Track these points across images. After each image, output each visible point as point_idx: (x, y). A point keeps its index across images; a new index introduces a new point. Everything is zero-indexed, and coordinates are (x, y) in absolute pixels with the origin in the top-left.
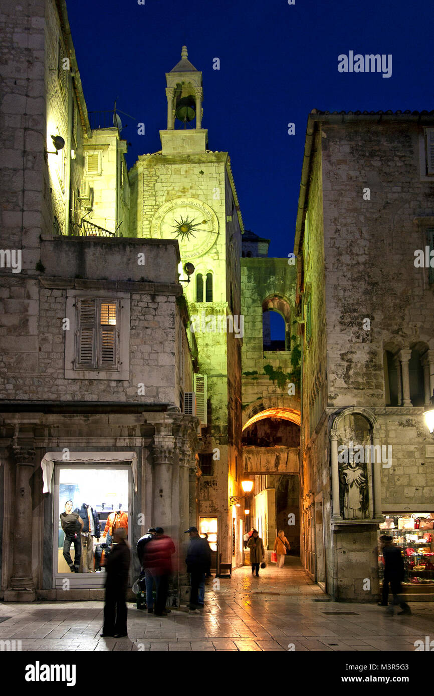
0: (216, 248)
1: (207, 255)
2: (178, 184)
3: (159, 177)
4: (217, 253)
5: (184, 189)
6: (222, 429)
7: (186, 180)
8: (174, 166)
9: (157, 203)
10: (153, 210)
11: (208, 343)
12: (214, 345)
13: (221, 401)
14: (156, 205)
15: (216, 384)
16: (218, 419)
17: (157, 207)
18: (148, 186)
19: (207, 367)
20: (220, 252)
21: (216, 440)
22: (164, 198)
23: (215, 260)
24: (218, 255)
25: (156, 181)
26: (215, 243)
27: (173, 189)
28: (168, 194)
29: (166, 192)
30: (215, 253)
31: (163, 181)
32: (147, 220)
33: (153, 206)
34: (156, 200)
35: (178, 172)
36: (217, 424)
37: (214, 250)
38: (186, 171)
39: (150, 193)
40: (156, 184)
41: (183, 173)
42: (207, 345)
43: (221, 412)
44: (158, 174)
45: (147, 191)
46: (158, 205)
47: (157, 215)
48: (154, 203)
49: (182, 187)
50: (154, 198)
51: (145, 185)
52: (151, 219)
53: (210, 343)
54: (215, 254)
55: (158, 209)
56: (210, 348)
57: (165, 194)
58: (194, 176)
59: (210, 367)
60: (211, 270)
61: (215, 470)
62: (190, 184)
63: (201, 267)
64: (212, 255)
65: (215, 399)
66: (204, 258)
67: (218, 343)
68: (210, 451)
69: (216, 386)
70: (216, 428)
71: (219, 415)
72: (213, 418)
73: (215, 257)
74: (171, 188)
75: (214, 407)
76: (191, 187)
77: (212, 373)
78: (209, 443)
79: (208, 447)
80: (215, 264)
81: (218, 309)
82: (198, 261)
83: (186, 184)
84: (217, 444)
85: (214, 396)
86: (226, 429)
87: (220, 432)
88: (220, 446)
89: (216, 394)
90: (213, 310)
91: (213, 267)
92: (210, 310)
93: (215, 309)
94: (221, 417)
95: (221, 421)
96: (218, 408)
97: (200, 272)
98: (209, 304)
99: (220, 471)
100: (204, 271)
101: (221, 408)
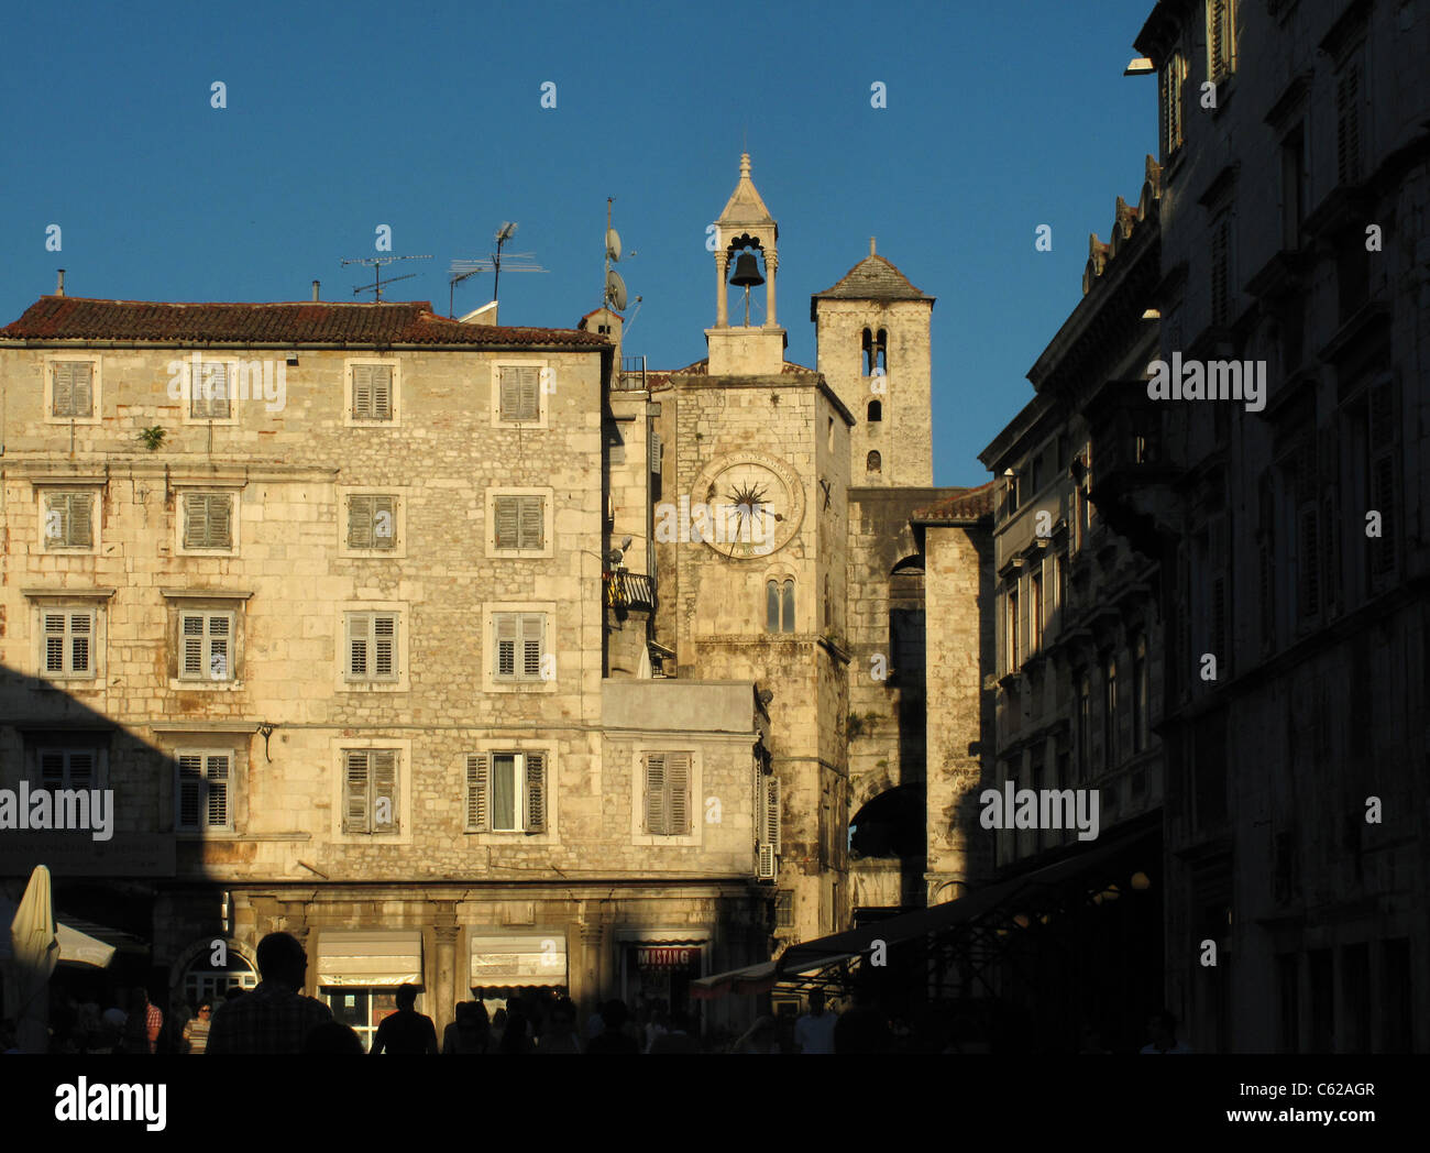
0: (800, 538)
1: (785, 550)
2: (736, 424)
3: (703, 411)
4: (802, 546)
5: (746, 432)
6: (808, 849)
7: (750, 417)
8: (728, 391)
9: (701, 458)
10: (694, 469)
11: (787, 702)
12: (796, 706)
13: (807, 802)
14: (698, 460)
15: (799, 772)
16: (802, 832)
17: (700, 464)
18: (685, 426)
19: (784, 743)
20: (806, 544)
21: (799, 867)
22: (713, 449)
23: (798, 558)
24: (804, 551)
25: (699, 417)
26: (799, 530)
27: (728, 434)
28: (719, 441)
29: (716, 438)
30: (799, 546)
31: (710, 417)
32: (684, 486)
33: (694, 461)
34: (698, 451)
35: (736, 402)
36: (801, 840)
37: (798, 542)
38: (750, 401)
39: (689, 439)
40: (700, 423)
41: (744, 404)
42: (785, 705)
43: (807, 820)
44: (702, 404)
45: (684, 435)
46: (702, 461)
47: (701, 478)
48: (695, 456)
49: (742, 431)
50: (696, 448)
51: (679, 425)
52: (690, 485)
53: (790, 702)
54: (798, 550)
55: (703, 467)
56: (789, 710)
57: (715, 441)
58: (761, 410)
59: (791, 744)
60: (791, 575)
61: (798, 919)
62: (757, 425)
63: (774, 569)
64: (794, 550)
65: (798, 797)
66: (780, 554)
67: (803, 702)
68: (789, 886)
69: (800, 776)
70: (800, 847)
71: (803, 826)
72: (794, 831)
73: (800, 555)
74: (725, 431)
75: (795, 811)
76: (758, 430)
77: (794, 754)
78: (788, 872)
79: (785, 879)
80: (798, 565)
81: (803, 643)
82: (769, 560)
83: (749, 425)
84: (800, 874)
85: (797, 793)
86: (816, 849)
87: (806, 854)
88: (805, 877)
89: (799, 790)
90: (796, 646)
91: (796, 571)
92: (790, 646)
93: (798, 644)
94: (807, 829)
95: (807, 835)
96: (802, 814)
97: (774, 578)
98: (788, 635)
99: (805, 921)
100: (780, 576)
101: (807, 814)
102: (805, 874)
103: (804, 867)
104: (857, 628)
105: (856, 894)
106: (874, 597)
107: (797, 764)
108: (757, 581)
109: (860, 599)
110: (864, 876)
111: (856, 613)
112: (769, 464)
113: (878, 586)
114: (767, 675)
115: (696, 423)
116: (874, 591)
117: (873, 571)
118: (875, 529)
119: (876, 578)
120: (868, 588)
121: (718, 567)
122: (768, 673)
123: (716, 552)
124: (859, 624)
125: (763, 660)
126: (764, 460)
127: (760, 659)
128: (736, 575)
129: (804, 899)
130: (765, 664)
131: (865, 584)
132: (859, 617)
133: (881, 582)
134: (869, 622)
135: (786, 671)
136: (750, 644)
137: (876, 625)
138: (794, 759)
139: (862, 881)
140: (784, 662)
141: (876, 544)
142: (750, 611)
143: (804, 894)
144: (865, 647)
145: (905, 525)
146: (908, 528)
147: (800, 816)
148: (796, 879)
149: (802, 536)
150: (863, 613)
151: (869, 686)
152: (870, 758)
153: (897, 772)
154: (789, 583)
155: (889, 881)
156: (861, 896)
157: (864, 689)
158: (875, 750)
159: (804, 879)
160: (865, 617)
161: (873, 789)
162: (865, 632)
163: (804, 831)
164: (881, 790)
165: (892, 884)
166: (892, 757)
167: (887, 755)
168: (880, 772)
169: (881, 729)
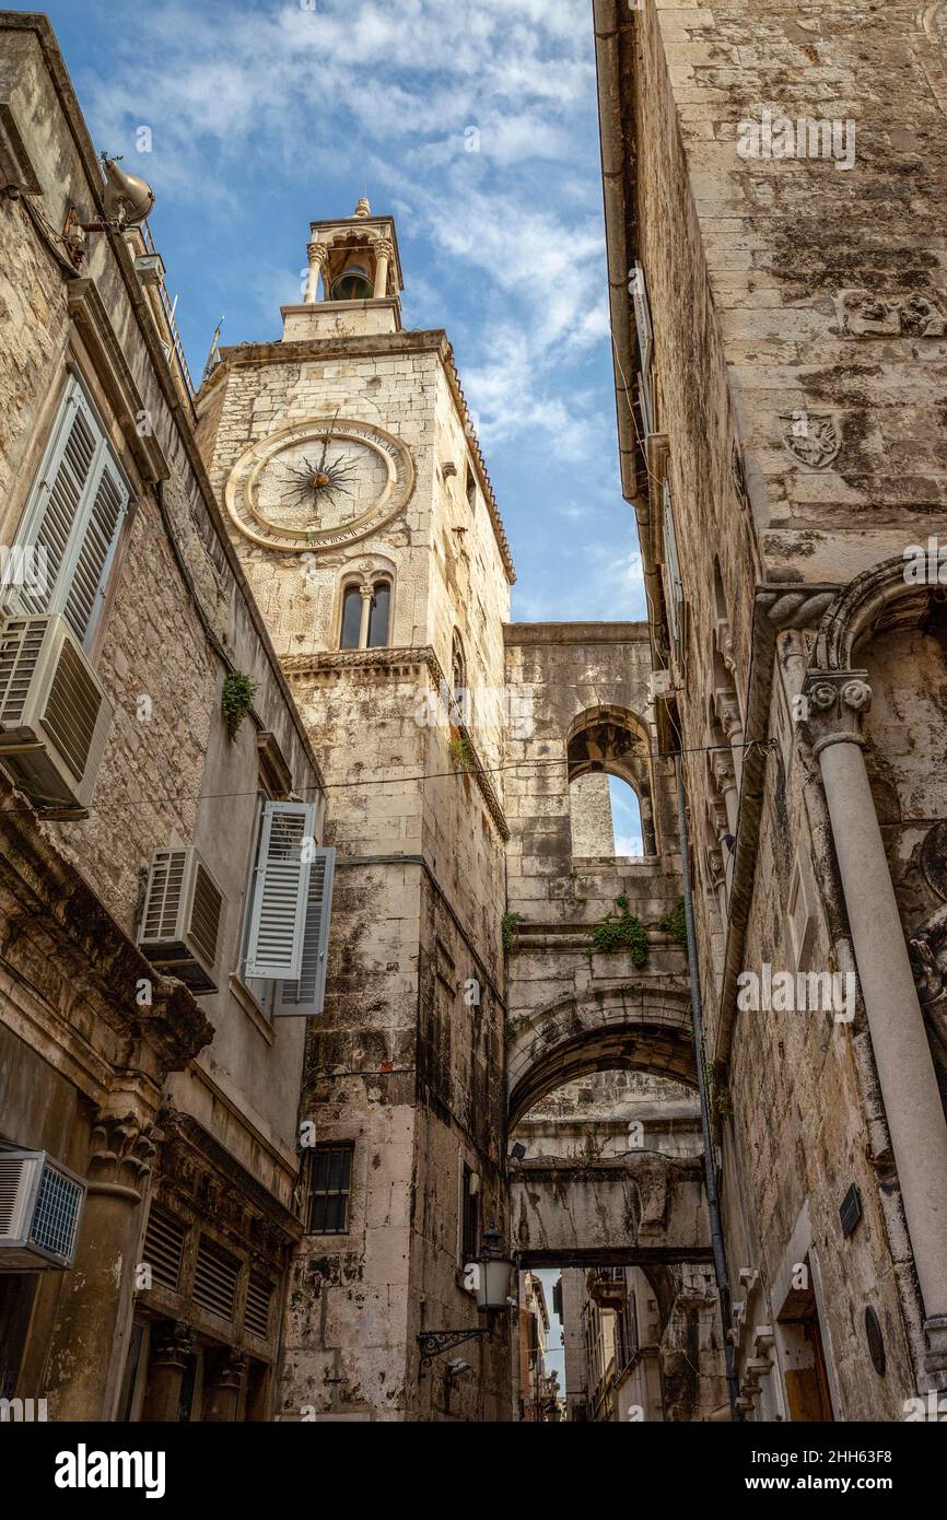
0: (404, 521)
1: (375, 538)
2: (312, 397)
3: (266, 385)
4: (407, 531)
5: (326, 403)
7: (336, 388)
8: (306, 364)
9: (253, 436)
10: (240, 450)
11: (364, 760)
12: (381, 765)
13: (395, 944)
14: (248, 440)
15: (379, 886)
16: (379, 1006)
17: (249, 444)
18: (234, 403)
19: (353, 834)
20: (414, 527)
21: (369, 1085)
22: (273, 425)
23: (397, 547)
24: (409, 537)
25: (258, 393)
26: (403, 510)
27: (300, 407)
28: (284, 416)
30: (402, 531)
31: (274, 393)
32: (220, 472)
33: (242, 441)
34: (250, 431)
35: (319, 375)
36: (376, 1024)
37: (401, 526)
38: (338, 372)
39: (239, 417)
40: (258, 399)
41: (328, 375)
42: (360, 766)
43: (392, 981)
44: (266, 379)
45: (229, 415)
46: (253, 441)
47: (248, 460)
48: (244, 435)
49: (320, 401)
50: (247, 426)
51: (226, 404)
52: (231, 468)
53: (371, 760)
54: (400, 535)
55: (254, 448)
56: (367, 774)
57: (277, 416)
59: (366, 832)
60: (386, 573)
61: (359, 1213)
62: (346, 395)
63: (354, 566)
64: (393, 536)
65: (375, 936)
66: (367, 544)
67: (397, 759)
68: (345, 1127)
69: (382, 894)
70: (373, 1040)
71: (383, 996)
72: (364, 1004)
73: (404, 542)
74: (294, 405)
75: (368, 964)
76: (346, 401)
77: (370, 851)
78: (343, 1098)
79: (336, 1116)
80: (399, 555)
81: (401, 665)
82: (350, 552)
83: (331, 396)
84: (371, 1101)
85: (373, 927)
86: (410, 1044)
87: (386, 1055)
88: (382, 1109)
89: (377, 921)
90: (387, 671)
91: (394, 564)
92: (377, 670)
93: (391, 667)
94: (391, 1001)
95: (391, 1014)
96: (383, 968)
97: (353, 579)
98: (376, 653)
99: (376, 1216)
100: (366, 575)
101: (393, 968)
102: (382, 1102)
103: (383, 1087)
104: (519, 797)
105: (523, 1223)
106: (543, 757)
107: (378, 872)
108: (328, 583)
109: (524, 760)
110: (539, 1190)
111: (518, 778)
112: (361, 436)
113: (550, 743)
114: (329, 717)
115: (252, 400)
116: (544, 750)
117: (542, 725)
118: (543, 675)
119: (545, 733)
120: (536, 746)
121: (258, 566)
122: (331, 713)
123: (259, 546)
124: (522, 791)
125: (324, 694)
126: (352, 433)
127: (317, 694)
128: (289, 574)
129: (376, 1162)
130: (326, 700)
131: (530, 741)
132: (522, 783)
133: (554, 738)
134: (538, 789)
135: (366, 710)
136: (301, 672)
137: (549, 793)
138: (369, 863)
139: (534, 1198)
140: (363, 696)
141: (544, 695)
142: (308, 622)
143: (378, 1147)
144: (533, 821)
145: (585, 670)
146: (590, 673)
147: (376, 974)
148: (361, 1115)
149: (408, 517)
150: (528, 778)
151: (541, 876)
152: (544, 984)
153: (592, 1006)
154: (382, 586)
155: (587, 1200)
156: (534, 1227)
157: (531, 880)
158: (552, 971)
159: (379, 1112)
160: (533, 783)
161: (550, 1034)
162: (533, 801)
163: (385, 1003)
164: (564, 1037)
165: (593, 1206)
166: (582, 982)
167: (573, 979)
168: (562, 1006)
169: (560, 937)
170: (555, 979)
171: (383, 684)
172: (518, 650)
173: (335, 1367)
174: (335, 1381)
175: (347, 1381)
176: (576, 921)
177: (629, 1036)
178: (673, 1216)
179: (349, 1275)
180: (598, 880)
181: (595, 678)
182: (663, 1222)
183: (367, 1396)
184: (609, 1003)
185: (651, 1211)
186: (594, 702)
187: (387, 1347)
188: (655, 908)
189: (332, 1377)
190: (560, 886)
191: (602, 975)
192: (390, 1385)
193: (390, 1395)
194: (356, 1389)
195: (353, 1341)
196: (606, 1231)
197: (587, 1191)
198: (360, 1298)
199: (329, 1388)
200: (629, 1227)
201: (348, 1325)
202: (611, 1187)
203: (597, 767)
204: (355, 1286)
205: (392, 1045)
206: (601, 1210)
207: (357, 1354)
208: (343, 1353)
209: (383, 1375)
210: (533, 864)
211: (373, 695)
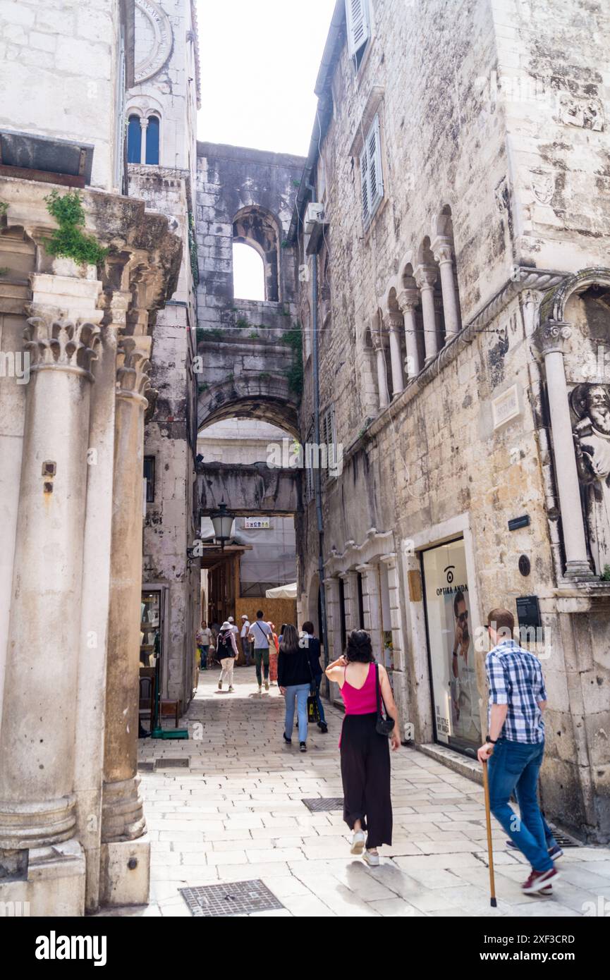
0: (167, 74)
1: (149, 84)
4: (169, 82)
6: (173, 407)
13: (173, 352)
16: (165, 386)
20: (174, 80)
21: (162, 427)
23: (163, 93)
24: (171, 87)
26: (165, 65)
30: (165, 82)
36: (164, 396)
37: (165, 78)
43: (173, 372)
54: (165, 85)
60: (156, 111)
61: (159, 492)
63: (136, 102)
64: (160, 85)
65: (161, 346)
66: (144, 88)
68: (150, 449)
69: (164, 323)
70: (161, 405)
71: (167, 380)
72: (158, 383)
73: (167, 90)
75: (158, 362)
78: (147, 434)
80: (165, 100)
82: (132, 92)
84: (163, 436)
85: (160, 341)
86: (183, 408)
87: (170, 412)
88: (169, 440)
89: (162, 338)
90: (160, 181)
91: (162, 106)
92: (154, 180)
93: (164, 180)
94: (171, 383)
95: (172, 391)
96: (167, 365)
97: (135, 112)
98: (152, 169)
99: (168, 494)
100: (144, 111)
101: (172, 365)
102: (169, 437)
103: (169, 429)
104: (205, 258)
105: (204, 495)
106: (219, 234)
109: (208, 235)
110: (212, 479)
111: (204, 245)
113: (223, 226)
116: (220, 229)
117: (219, 213)
118: (221, 179)
119: (220, 219)
120: (214, 227)
124: (206, 254)
129: (167, 467)
131: (212, 223)
132: (206, 249)
133: (226, 223)
134: (216, 254)
137: (222, 257)
139: (210, 483)
141: (220, 193)
143: (166, 461)
144: (212, 274)
145: (246, 181)
146: (248, 183)
147: (163, 368)
148: (157, 443)
149: (169, 72)
150: (210, 246)
151: (216, 308)
152: (217, 371)
153: (242, 384)
154: (154, 120)
155: (236, 485)
156: (209, 498)
157: (211, 310)
158: (222, 363)
159: (167, 442)
160: (212, 249)
161: (219, 398)
162: (212, 262)
163: (169, 385)
164: (227, 400)
165: (239, 488)
166: (237, 371)
167: (233, 368)
168: (226, 383)
169: (227, 344)
170: (223, 368)
171: (158, 190)
172: (205, 160)
173: (150, 563)
174: (151, 569)
175: (156, 570)
176: (236, 336)
177: (259, 402)
178: (279, 495)
179: (155, 522)
180: (248, 313)
181: (251, 186)
182: (275, 497)
183: (166, 576)
184: (252, 384)
185: (269, 493)
186: (250, 202)
187: (176, 555)
188: (279, 333)
189: (148, 567)
190: (227, 315)
191: (249, 368)
192: (177, 572)
193: (178, 576)
194: (161, 573)
195: (158, 552)
196: (245, 501)
197: (236, 481)
198: (161, 532)
199: (148, 572)
200: (257, 498)
201: (155, 545)
202: (249, 479)
203: (242, 240)
204: (158, 527)
205: (173, 408)
206: (243, 490)
207: (160, 557)
208: (154, 557)
209: (174, 567)
210: (213, 300)
211: (153, 197)
